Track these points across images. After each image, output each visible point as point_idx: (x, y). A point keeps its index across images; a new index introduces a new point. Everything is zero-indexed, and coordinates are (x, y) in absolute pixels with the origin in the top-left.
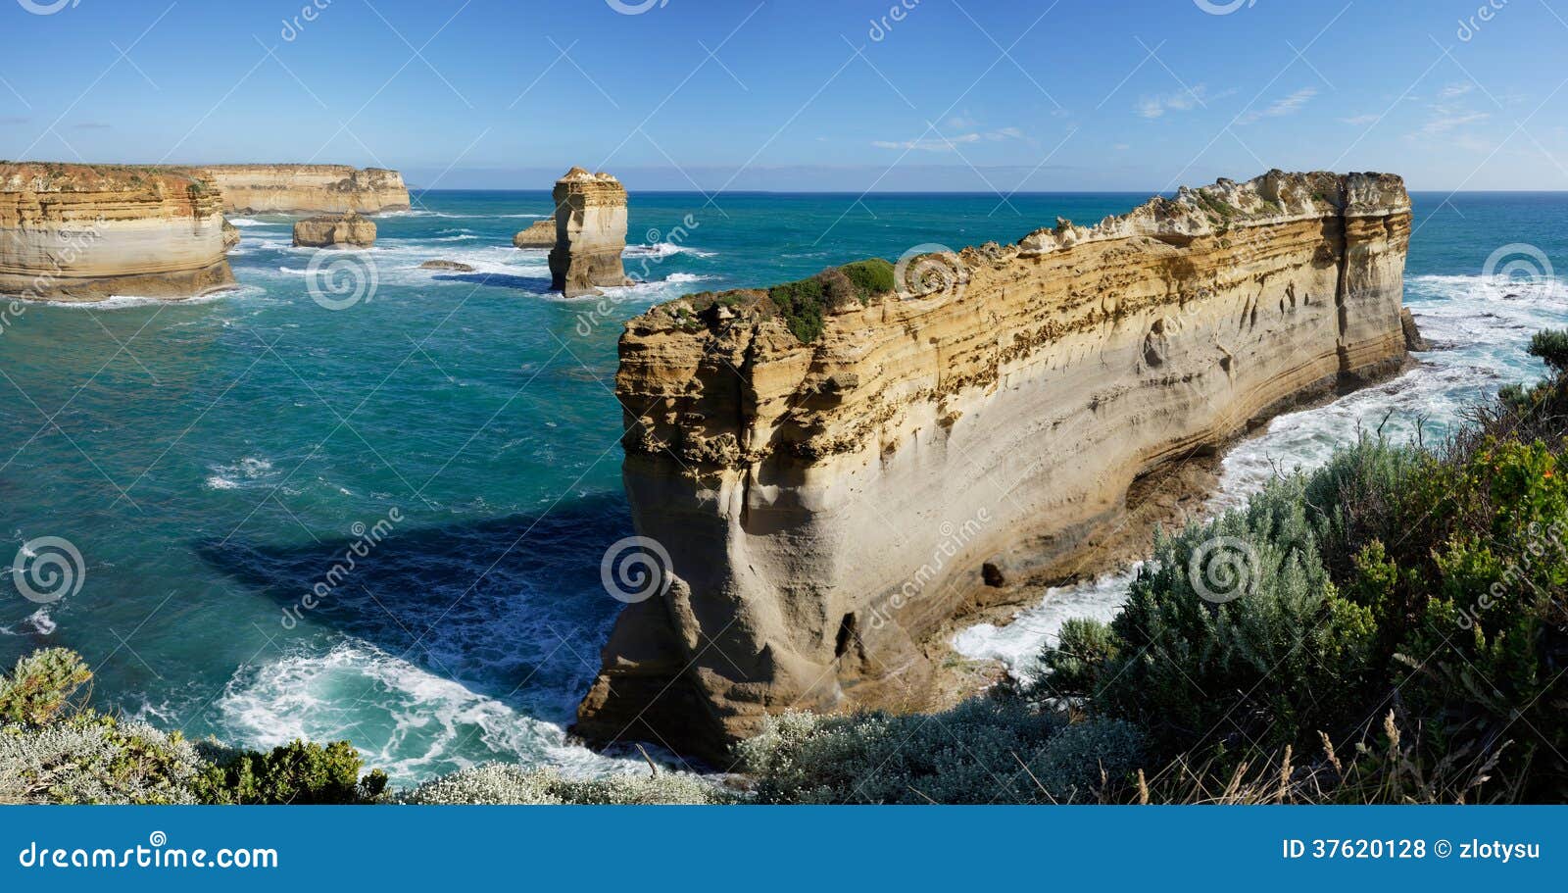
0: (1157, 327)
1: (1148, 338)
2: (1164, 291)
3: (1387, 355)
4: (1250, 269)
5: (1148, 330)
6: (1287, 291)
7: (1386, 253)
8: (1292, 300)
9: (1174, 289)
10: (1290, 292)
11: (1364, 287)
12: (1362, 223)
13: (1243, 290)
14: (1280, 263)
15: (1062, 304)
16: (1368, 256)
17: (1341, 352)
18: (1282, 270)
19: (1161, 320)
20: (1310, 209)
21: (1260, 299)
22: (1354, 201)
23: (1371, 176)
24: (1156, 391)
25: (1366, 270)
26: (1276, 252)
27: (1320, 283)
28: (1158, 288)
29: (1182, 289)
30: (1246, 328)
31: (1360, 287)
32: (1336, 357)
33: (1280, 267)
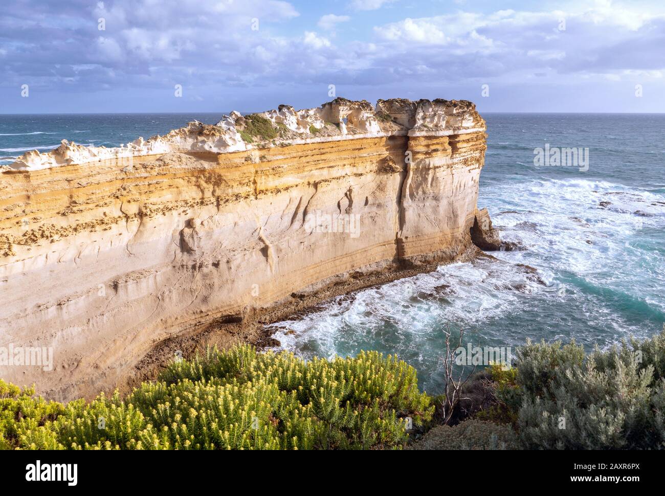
0: (189, 224)
1: (182, 233)
2: (198, 196)
3: (444, 247)
4: (302, 178)
5: (182, 226)
6: (346, 194)
7: (449, 166)
8: (351, 201)
9: (208, 194)
10: (349, 194)
11: (424, 193)
12: (425, 142)
13: (295, 194)
14: (335, 173)
15: (62, 210)
16: (429, 169)
17: (399, 242)
18: (338, 178)
19: (193, 219)
20: (375, 129)
21: (314, 202)
22: (420, 123)
23: (439, 102)
24: (187, 273)
25: (425, 179)
26: (332, 164)
27: (381, 187)
28: (191, 193)
29: (216, 194)
30: (297, 224)
31: (420, 192)
32: (395, 246)
33: (338, 175)
